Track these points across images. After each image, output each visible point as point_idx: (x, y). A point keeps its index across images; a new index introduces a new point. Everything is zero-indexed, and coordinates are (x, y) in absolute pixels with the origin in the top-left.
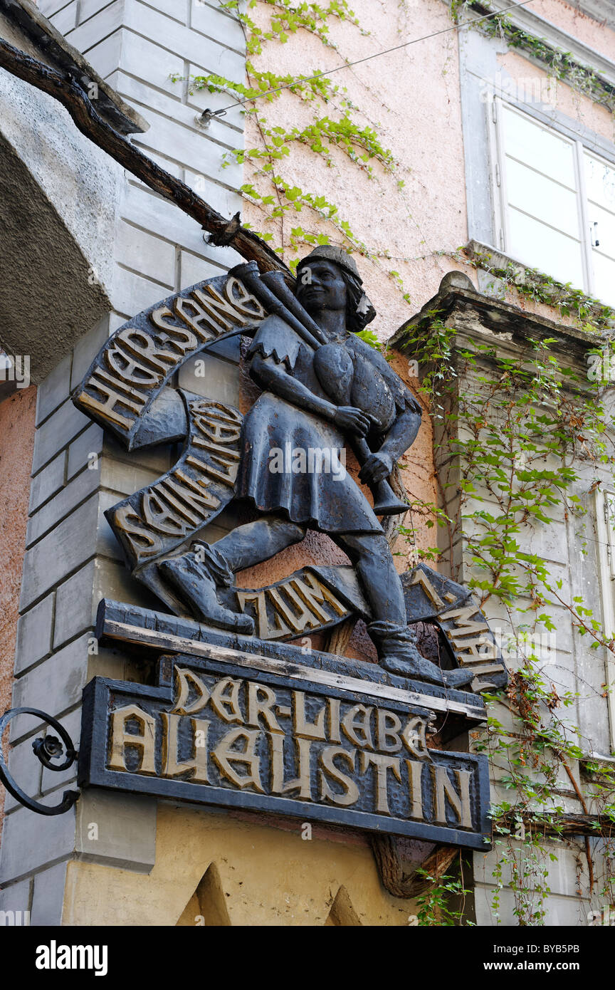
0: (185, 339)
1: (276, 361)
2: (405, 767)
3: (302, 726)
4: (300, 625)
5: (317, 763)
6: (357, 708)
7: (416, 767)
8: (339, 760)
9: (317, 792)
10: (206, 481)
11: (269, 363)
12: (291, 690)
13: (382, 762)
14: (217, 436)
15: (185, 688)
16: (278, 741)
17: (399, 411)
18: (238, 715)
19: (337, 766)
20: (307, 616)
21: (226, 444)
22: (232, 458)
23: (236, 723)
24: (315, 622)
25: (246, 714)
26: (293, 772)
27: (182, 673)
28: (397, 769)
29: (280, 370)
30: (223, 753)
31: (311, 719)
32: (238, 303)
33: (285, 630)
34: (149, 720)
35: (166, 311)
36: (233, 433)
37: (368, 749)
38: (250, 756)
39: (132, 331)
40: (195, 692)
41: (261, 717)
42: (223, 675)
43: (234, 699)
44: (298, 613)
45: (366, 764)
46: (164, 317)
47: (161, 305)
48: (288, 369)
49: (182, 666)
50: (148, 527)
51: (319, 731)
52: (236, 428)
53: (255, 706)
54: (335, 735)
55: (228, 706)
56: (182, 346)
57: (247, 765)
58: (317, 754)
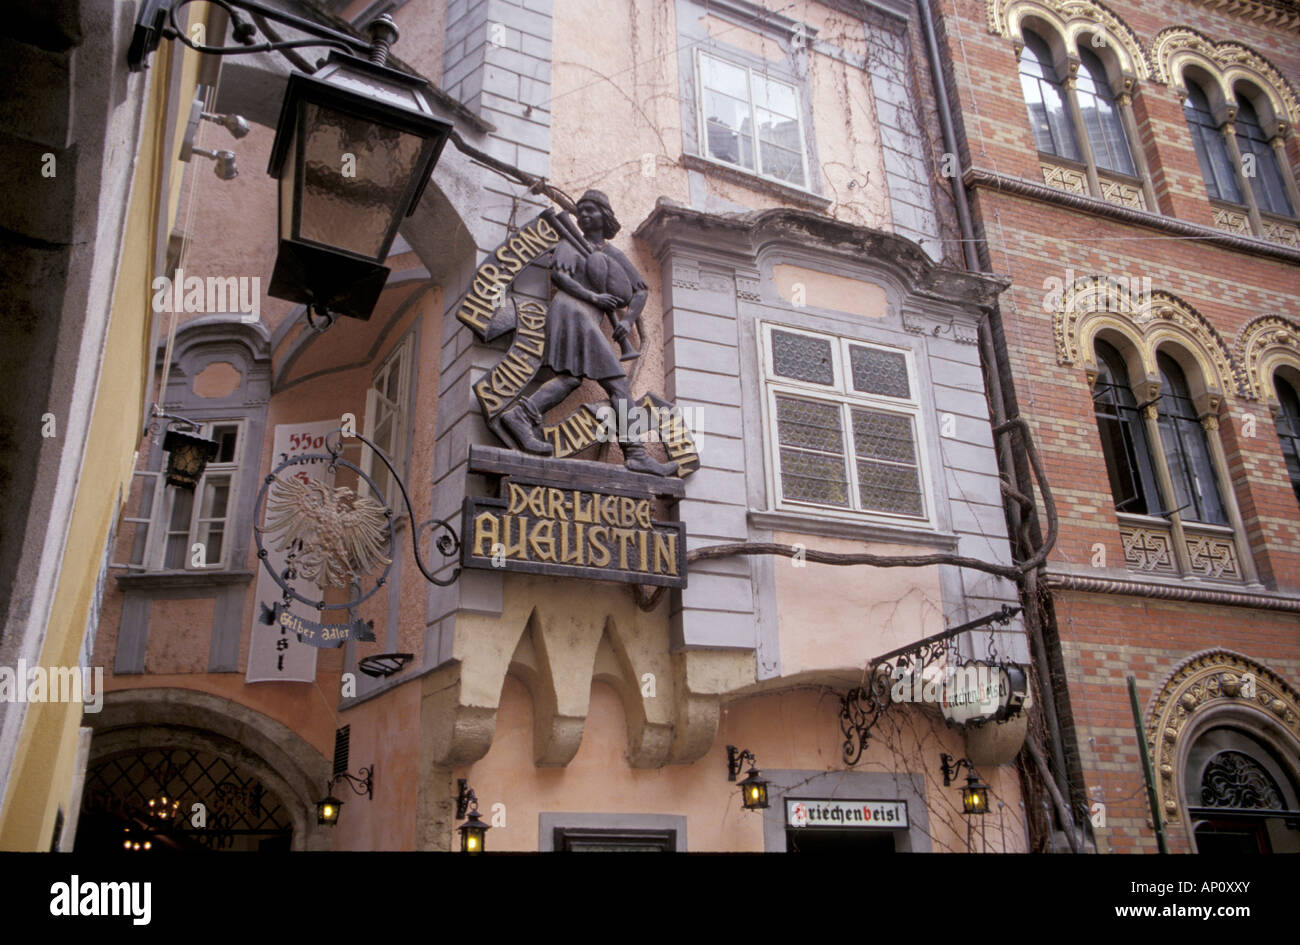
0: (514, 265)
1: (565, 271)
2: (637, 535)
3: (579, 515)
4: (578, 445)
5: (587, 539)
6: (610, 499)
7: (643, 534)
8: (600, 535)
9: (586, 558)
10: (526, 356)
11: (561, 273)
12: (572, 491)
13: (625, 534)
14: (532, 326)
15: (514, 496)
16: (565, 526)
17: (634, 291)
18: (544, 513)
19: (599, 540)
20: (583, 438)
21: (537, 330)
22: (540, 339)
23: (543, 517)
24: (587, 442)
25: (547, 511)
26: (573, 547)
27: (513, 487)
28: (633, 538)
29: (566, 276)
30: (535, 539)
31: (583, 509)
32: (543, 235)
33: (570, 450)
34: (495, 520)
35: (505, 248)
36: (541, 321)
37: (616, 526)
38: (550, 539)
39: (486, 266)
40: (520, 500)
41: (556, 511)
42: (535, 486)
43: (541, 502)
44: (577, 436)
45: (614, 537)
46: (505, 253)
47: (501, 246)
48: (572, 275)
49: (513, 483)
50: (495, 393)
51: (587, 518)
52: (542, 318)
53: (553, 504)
54: (597, 519)
55: (537, 506)
56: (513, 269)
57: (547, 544)
58: (585, 531)
